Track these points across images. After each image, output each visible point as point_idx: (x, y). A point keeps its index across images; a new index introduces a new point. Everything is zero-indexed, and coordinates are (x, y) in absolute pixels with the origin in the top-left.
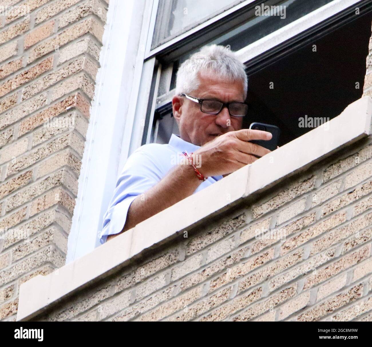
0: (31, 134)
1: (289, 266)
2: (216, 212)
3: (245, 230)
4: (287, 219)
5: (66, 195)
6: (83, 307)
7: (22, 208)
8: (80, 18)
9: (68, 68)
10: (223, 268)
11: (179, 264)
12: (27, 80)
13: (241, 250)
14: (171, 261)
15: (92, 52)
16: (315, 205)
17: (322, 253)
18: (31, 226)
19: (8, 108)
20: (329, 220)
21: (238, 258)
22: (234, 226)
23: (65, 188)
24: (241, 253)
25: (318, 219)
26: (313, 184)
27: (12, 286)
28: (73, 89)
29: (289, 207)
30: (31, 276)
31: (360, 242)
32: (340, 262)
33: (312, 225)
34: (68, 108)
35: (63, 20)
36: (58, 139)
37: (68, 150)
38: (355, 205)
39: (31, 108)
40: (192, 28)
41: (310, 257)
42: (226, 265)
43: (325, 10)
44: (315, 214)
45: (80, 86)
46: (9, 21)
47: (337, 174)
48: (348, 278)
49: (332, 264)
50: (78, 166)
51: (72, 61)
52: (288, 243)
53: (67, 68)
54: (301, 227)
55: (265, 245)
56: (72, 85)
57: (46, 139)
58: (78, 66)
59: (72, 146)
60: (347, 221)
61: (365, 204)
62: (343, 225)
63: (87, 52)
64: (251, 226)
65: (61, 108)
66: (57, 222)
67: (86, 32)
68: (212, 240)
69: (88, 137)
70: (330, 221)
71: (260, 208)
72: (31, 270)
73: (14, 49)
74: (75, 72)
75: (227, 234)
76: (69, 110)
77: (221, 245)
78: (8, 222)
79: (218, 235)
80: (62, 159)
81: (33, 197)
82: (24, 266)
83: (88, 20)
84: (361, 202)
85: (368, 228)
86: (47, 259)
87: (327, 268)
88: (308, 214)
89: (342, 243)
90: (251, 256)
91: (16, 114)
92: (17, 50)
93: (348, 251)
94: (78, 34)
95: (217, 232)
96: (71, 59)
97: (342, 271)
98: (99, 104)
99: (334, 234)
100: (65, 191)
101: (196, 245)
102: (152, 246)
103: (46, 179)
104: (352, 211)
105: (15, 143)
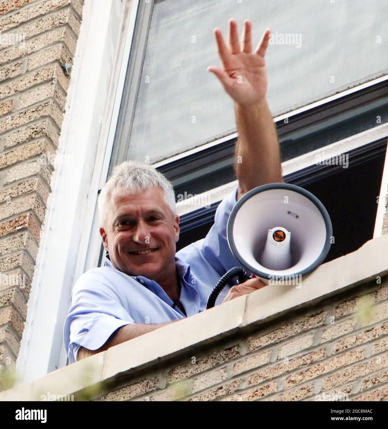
1: (296, 400)
3: (239, 362)
4: (292, 354)
8: (31, 139)
9: (18, 188)
10: (214, 398)
11: (159, 392)
13: (235, 382)
14: (150, 388)
16: (325, 341)
17: (336, 390)
20: (344, 357)
21: (232, 389)
22: (227, 357)
23: (15, 309)
24: (236, 385)
25: (329, 355)
26: (322, 320)
28: (24, 209)
29: (294, 342)
31: (383, 380)
32: (359, 398)
33: (322, 360)
34: (18, 228)
35: (10, 139)
36: (7, 259)
37: (19, 270)
38: (375, 342)
41: (321, 392)
42: (217, 395)
44: (325, 349)
45: (33, 207)
47: (351, 311)
51: (22, 181)
52: (294, 378)
53: (16, 188)
54: (309, 362)
55: (265, 378)
56: (23, 205)
58: (29, 187)
59: (23, 267)
60: (365, 359)
62: (362, 363)
63: (40, 174)
64: (247, 358)
65: (10, 227)
66: (7, 341)
67: (38, 153)
68: (199, 370)
69: (37, 261)
71: (258, 340)
74: (26, 193)
75: (218, 365)
76: (19, 230)
77: (210, 375)
79: (207, 365)
83: (41, 141)
84: (381, 340)
88: (316, 350)
89: (360, 381)
90: (248, 388)
93: (368, 388)
94: (29, 155)
95: (206, 362)
96: (20, 179)
99: (350, 371)
100: (15, 313)
101: (180, 373)
102: (128, 371)
104: (372, 349)
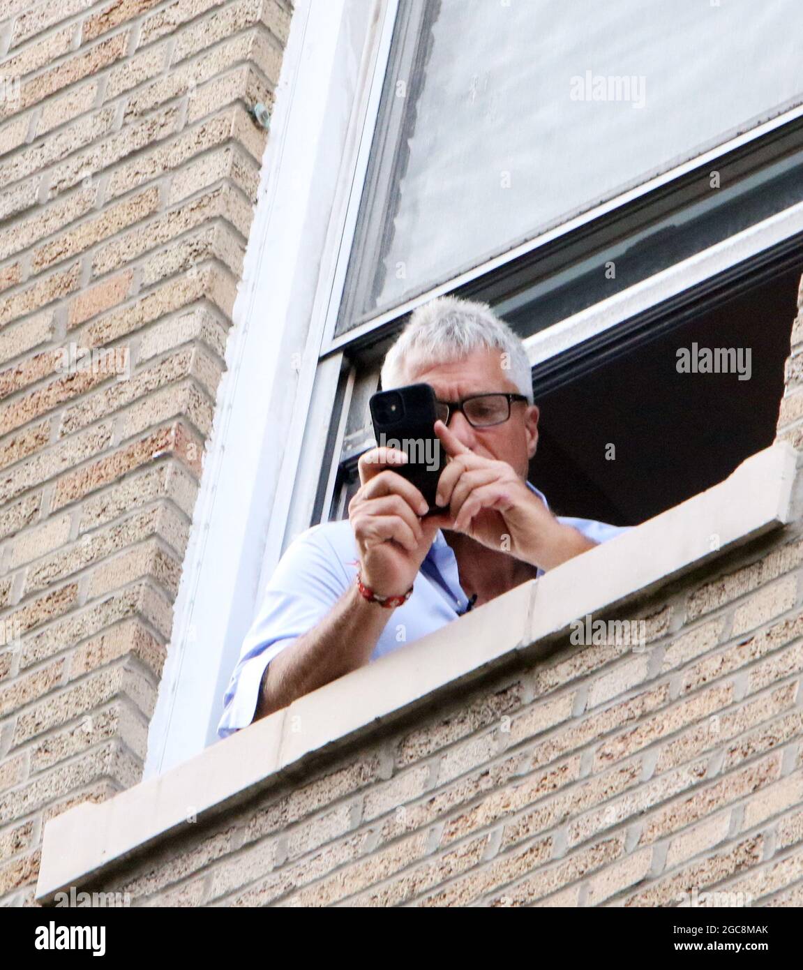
0: (78, 508)
1: (610, 794)
2: (460, 678)
3: (520, 718)
4: (610, 697)
5: (147, 638)
6: (176, 871)
7: (53, 661)
8: (187, 266)
9: (159, 370)
10: (472, 795)
11: (381, 786)
12: (72, 394)
13: (511, 760)
14: (364, 779)
15: (210, 337)
16: (668, 668)
17: (680, 770)
18: (71, 700)
19: (31, 452)
20: (697, 701)
21: (505, 776)
22: (498, 709)
23: (145, 621)
24: (512, 767)
25: (674, 697)
26: (665, 624)
27: (28, 824)
28: (169, 415)
29: (615, 672)
30: (68, 803)
31: (761, 747)
32: (718, 787)
33: (661, 710)
34: (155, 455)
35: (151, 269)
36: (134, 519)
37: (153, 541)
38: (751, 670)
39: (80, 453)
40: (423, 293)
41: (654, 776)
42: (479, 789)
43: (703, 261)
44: (667, 686)
45: (184, 409)
46: (38, 269)
47: (715, 603)
48: (733, 823)
49: (700, 791)
50: (174, 576)
51: (167, 356)
52: (610, 748)
53: (157, 370)
54: (638, 713)
55: (562, 749)
56: (167, 405)
57: (108, 519)
58: (179, 366)
59: (163, 535)
60: (734, 703)
61: (774, 668)
62: (727, 712)
63: (200, 339)
64: (533, 710)
65: (142, 453)
66: (127, 692)
67: (199, 296)
68: (450, 737)
69: (196, 517)
70: (700, 702)
71: (552, 672)
72: (69, 793)
73: (47, 329)
74: (173, 380)
75: (483, 726)
76: (157, 459)
77: (469, 747)
78: (24, 691)
79: (464, 727)
80: (142, 560)
81: (79, 640)
82: (53, 783)
83: (204, 270)
84: (764, 663)
85: (778, 718)
86: (103, 768)
87: (690, 800)
88: (652, 688)
89: (723, 750)
90: (530, 773)
91: (48, 465)
92: (52, 329)
93: (734, 765)
94: (182, 300)
95: (462, 721)
96: (165, 352)
97: (721, 808)
98: (223, 447)
99: (705, 731)
100: (145, 628)
101: (417, 746)
102: (324, 747)
103: (106, 602)
104: (746, 682)
105: (41, 525)
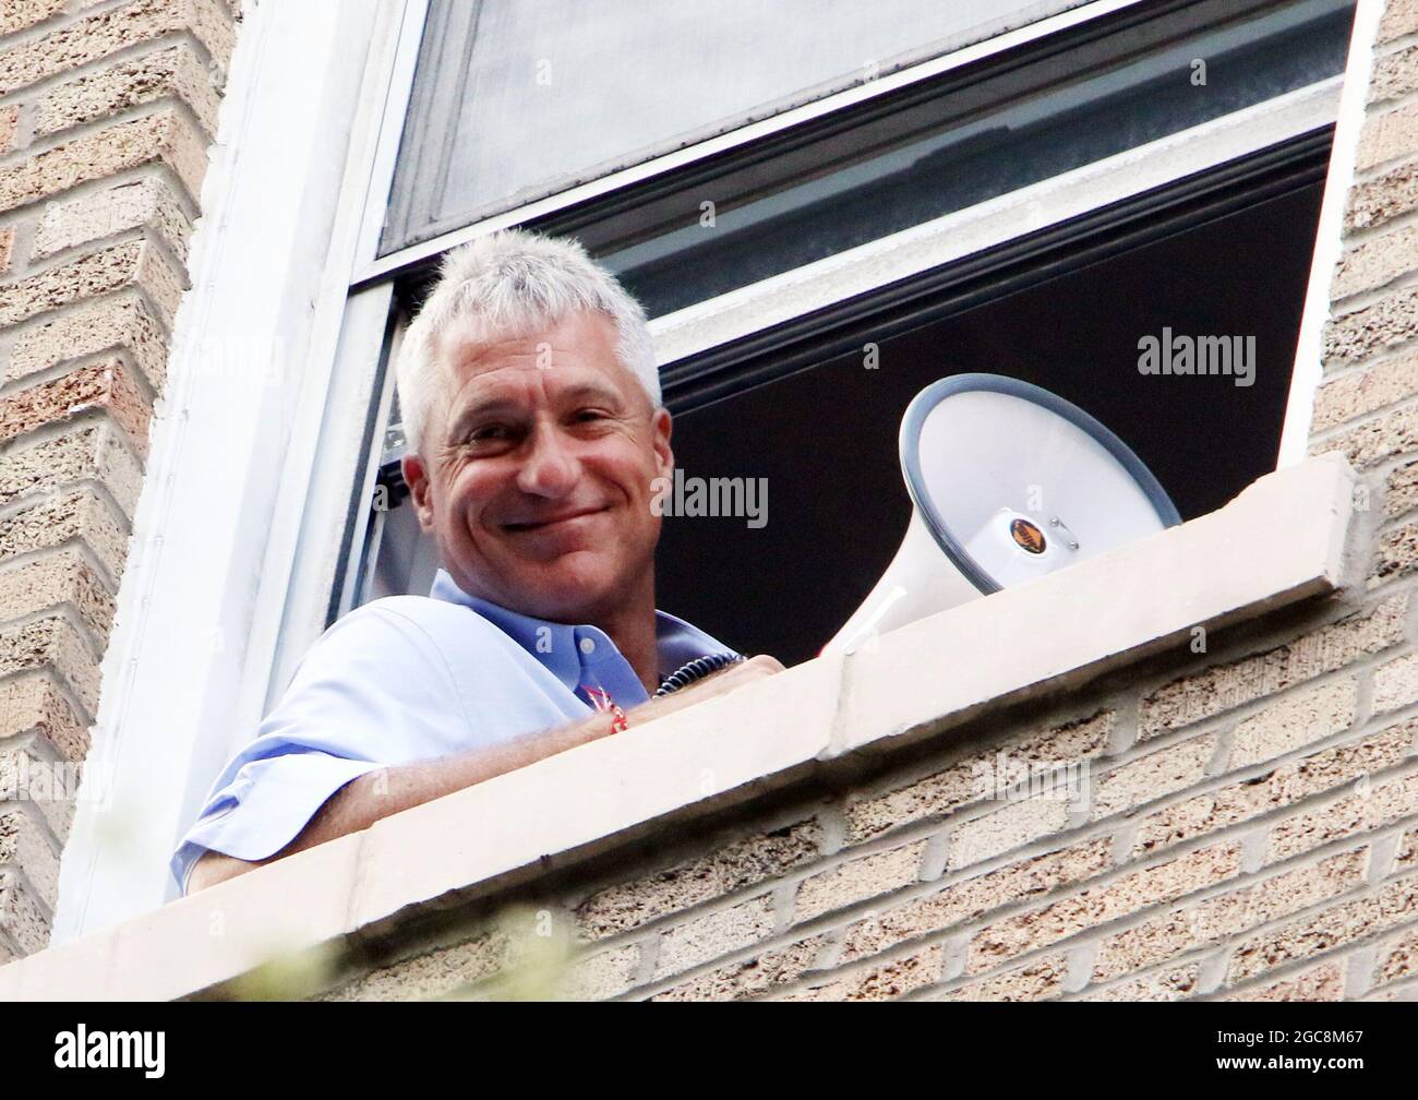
3: (816, 877)
4: (994, 853)
8: (125, 106)
9: (77, 272)
10: (727, 997)
13: (801, 945)
16: (1107, 812)
17: (1143, 978)
20: (1169, 867)
21: (791, 969)
22: (774, 860)
23: (60, 680)
24: (803, 955)
25: (1122, 859)
26: (1098, 740)
28: (97, 346)
31: (1303, 949)
33: (1096, 879)
34: (75, 408)
35: (54, 107)
36: (37, 511)
37: (74, 550)
38: (1276, 824)
41: (1091, 986)
42: (741, 990)
44: (1107, 841)
45: (126, 339)
47: (1198, 713)
51: (91, 250)
52: (1001, 934)
53: (71, 272)
54: (1052, 881)
55: (902, 933)
56: (93, 331)
58: (116, 268)
60: (1243, 875)
61: (1319, 824)
62: (1229, 889)
63: (152, 226)
64: (841, 866)
65: (48, 405)
67: (148, 157)
68: (679, 901)
70: (1175, 869)
71: (879, 806)
74: (103, 290)
75: (743, 885)
76: (79, 416)
77: (715, 919)
79: (706, 886)
80: (54, 579)
83: (159, 115)
84: (1300, 815)
85: (1334, 905)
88: (1076, 843)
89: (1225, 950)
90: (842, 968)
93: (1250, 976)
94: (117, 162)
95: (702, 877)
96: (87, 243)
99: (1190, 916)
100: (60, 693)
101: (614, 910)
104: (1263, 844)
